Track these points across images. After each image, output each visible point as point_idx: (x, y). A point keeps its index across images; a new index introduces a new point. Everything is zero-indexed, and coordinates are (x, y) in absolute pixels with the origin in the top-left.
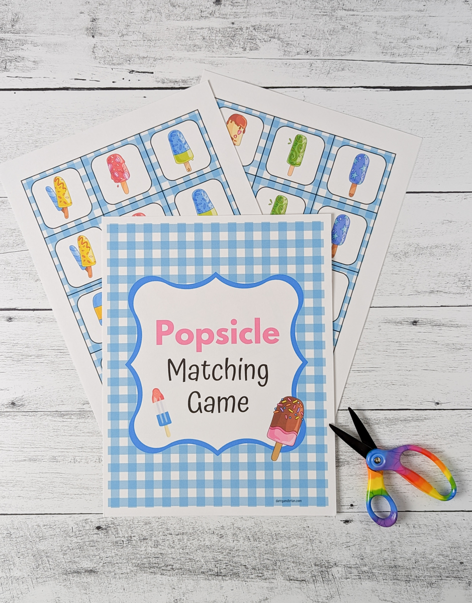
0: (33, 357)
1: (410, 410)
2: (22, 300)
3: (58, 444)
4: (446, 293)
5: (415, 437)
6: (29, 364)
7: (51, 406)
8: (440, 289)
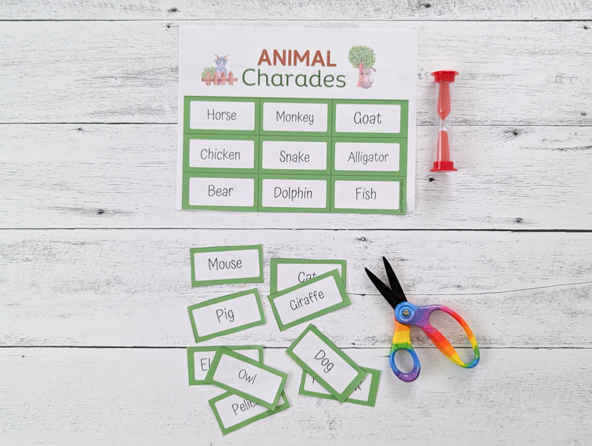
0: (495, 181)
1: (109, 123)
2: (507, 241)
3: (469, 92)
4: (69, 243)
5: (103, 96)
6: (499, 174)
7: (476, 131)
8: (75, 246)
